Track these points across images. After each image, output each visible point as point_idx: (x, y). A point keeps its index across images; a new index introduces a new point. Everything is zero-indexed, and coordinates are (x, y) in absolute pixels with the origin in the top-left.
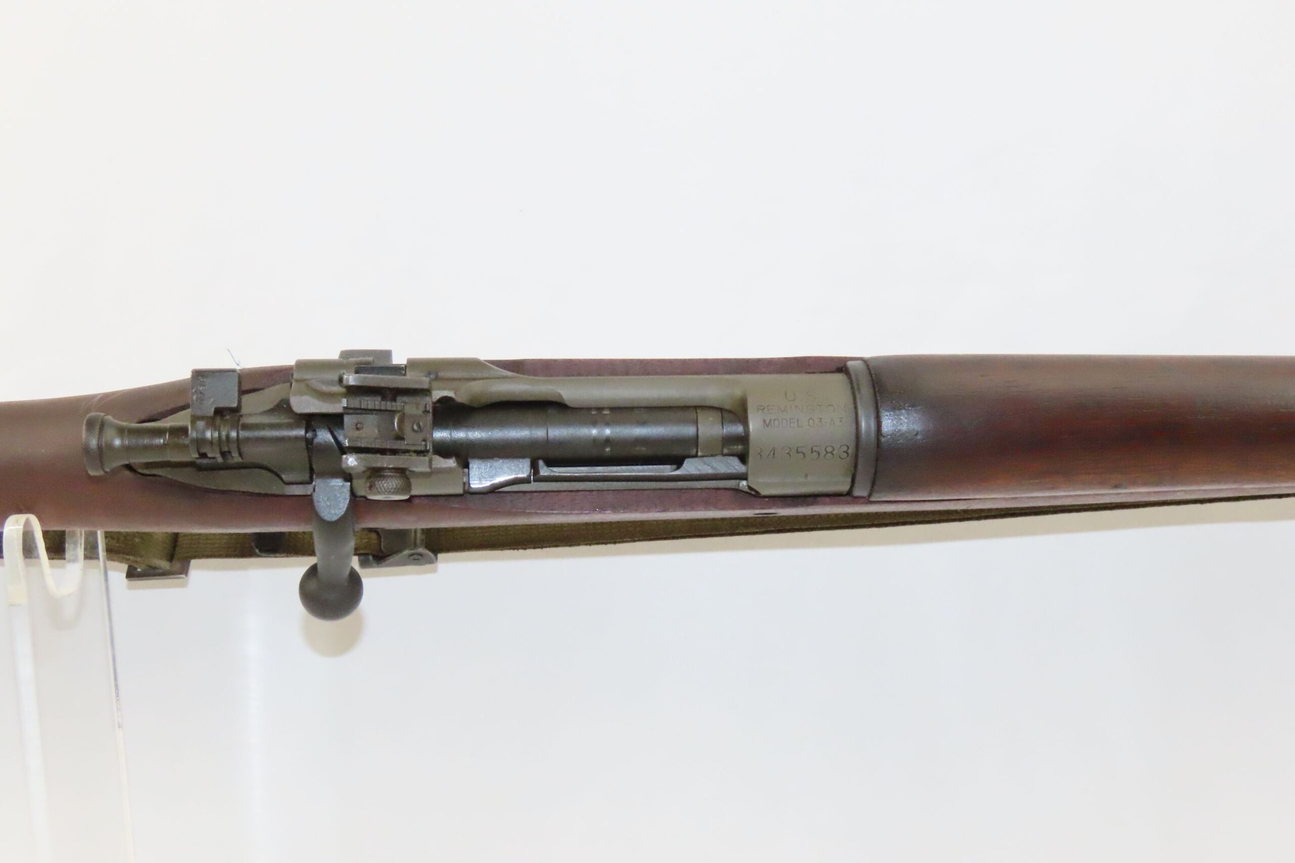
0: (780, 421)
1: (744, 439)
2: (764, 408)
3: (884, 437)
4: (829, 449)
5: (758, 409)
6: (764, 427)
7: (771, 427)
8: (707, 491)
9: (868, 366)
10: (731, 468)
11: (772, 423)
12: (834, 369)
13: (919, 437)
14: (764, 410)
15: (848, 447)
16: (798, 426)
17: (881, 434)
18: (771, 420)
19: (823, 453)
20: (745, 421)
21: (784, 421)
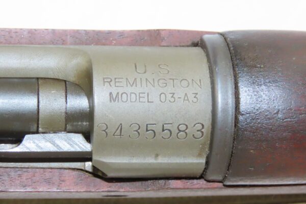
0: (129, 95)
1: (89, 115)
2: (111, 81)
3: (243, 115)
4: (182, 128)
5: (104, 82)
6: (111, 100)
7: (118, 101)
8: (50, 170)
9: (225, 39)
10: (75, 146)
11: (120, 96)
12: (190, 43)
13: (280, 116)
14: (111, 83)
15: (203, 125)
16: (148, 102)
17: (239, 112)
18: (118, 93)
19: (175, 131)
20: (90, 94)
21: (133, 96)
